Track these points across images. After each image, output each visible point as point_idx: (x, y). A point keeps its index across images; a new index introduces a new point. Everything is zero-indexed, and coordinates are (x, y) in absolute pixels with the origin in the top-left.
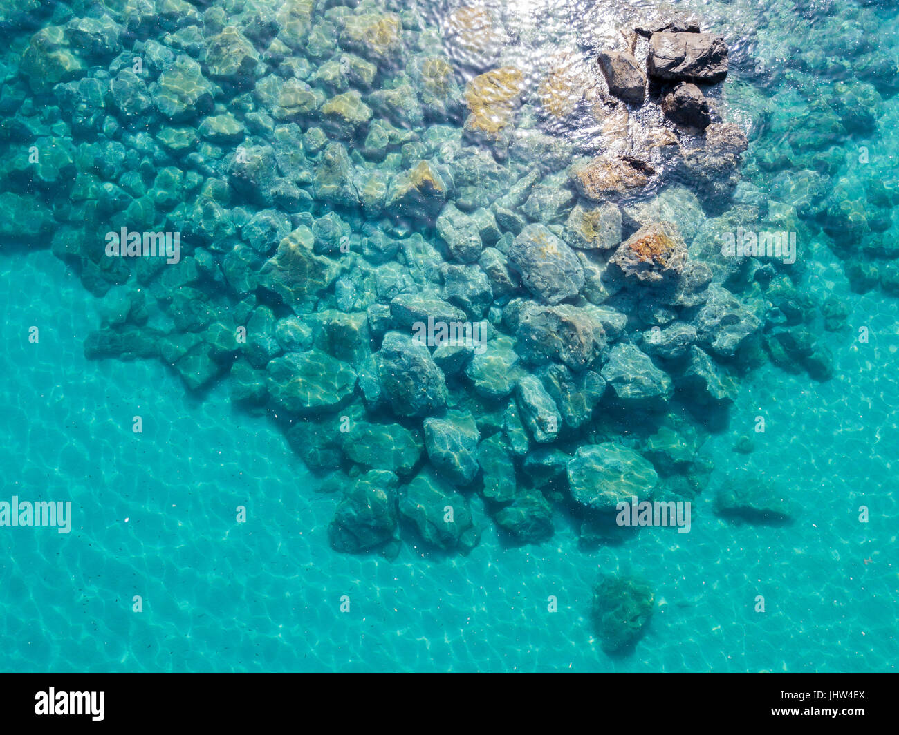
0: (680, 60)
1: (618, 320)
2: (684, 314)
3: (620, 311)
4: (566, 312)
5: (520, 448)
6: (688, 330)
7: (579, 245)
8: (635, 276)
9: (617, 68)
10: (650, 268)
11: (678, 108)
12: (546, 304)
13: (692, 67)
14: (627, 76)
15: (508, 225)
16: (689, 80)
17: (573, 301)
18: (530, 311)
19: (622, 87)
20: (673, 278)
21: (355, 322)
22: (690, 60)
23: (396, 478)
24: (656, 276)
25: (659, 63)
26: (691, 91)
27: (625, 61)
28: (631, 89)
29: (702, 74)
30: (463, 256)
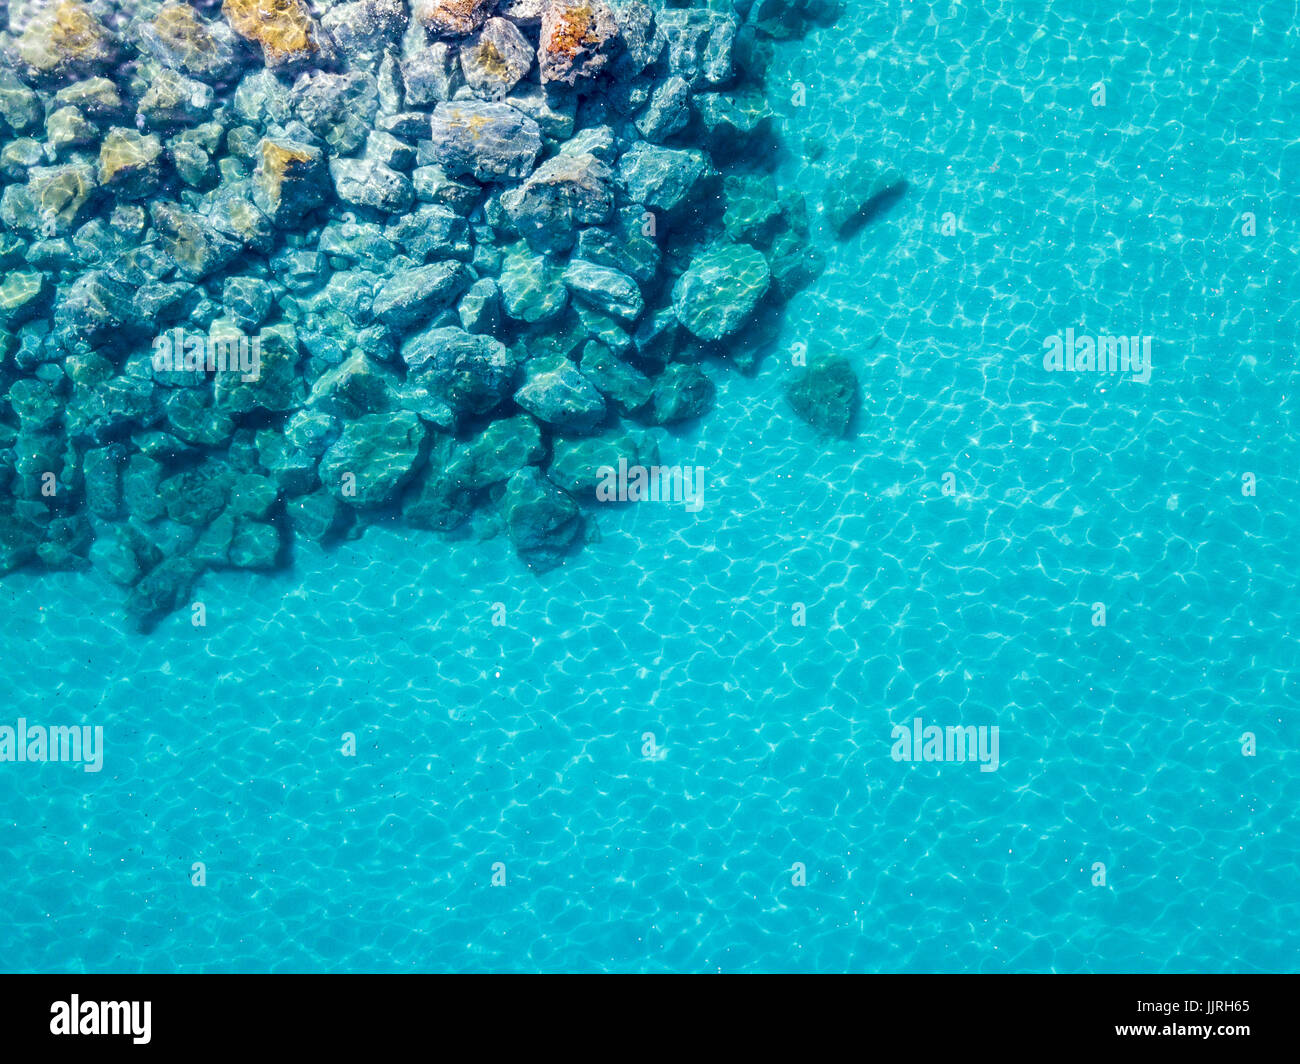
1: (598, 136)
2: (657, 73)
3: (597, 125)
4: (547, 173)
5: (624, 341)
6: (672, 87)
12: (519, 182)
15: (413, 134)
17: (546, 153)
18: (513, 200)
21: (358, 363)
24: (599, 59)
30: (398, 205)
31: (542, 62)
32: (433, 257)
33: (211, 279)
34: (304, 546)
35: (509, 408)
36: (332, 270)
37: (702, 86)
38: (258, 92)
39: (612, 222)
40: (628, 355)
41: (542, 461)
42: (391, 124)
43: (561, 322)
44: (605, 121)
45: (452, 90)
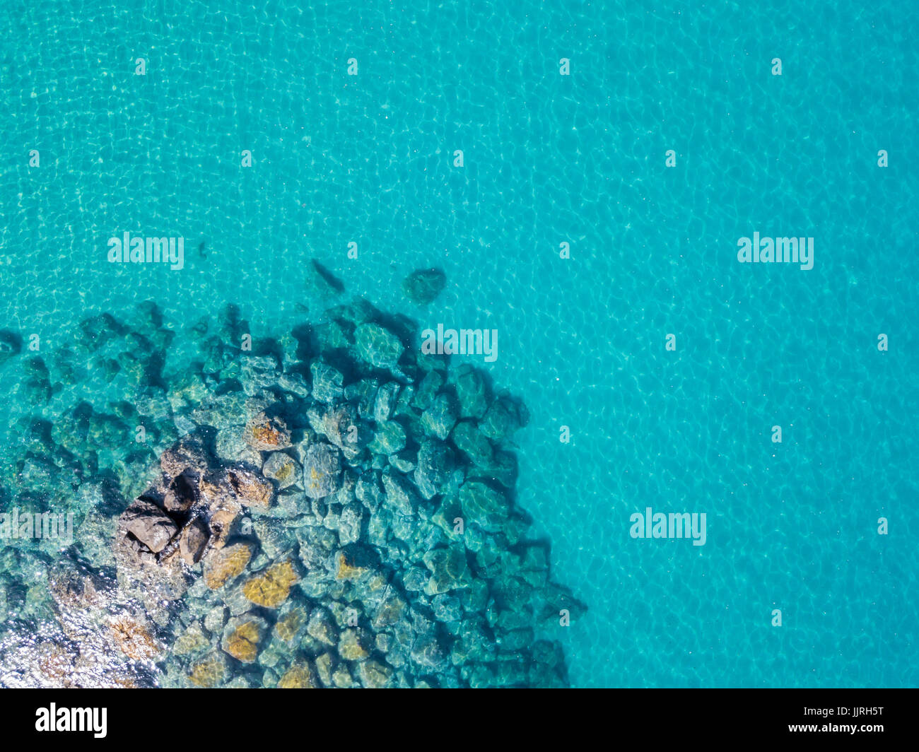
0: (161, 523)
1: (312, 415)
2: (277, 391)
3: (307, 418)
4: (335, 438)
5: (410, 389)
6: (284, 383)
7: (298, 466)
8: (288, 429)
9: (196, 547)
10: (277, 426)
11: (186, 498)
12: (340, 450)
13: (158, 515)
14: (195, 538)
16: (165, 509)
17: (325, 440)
18: (350, 452)
19: (203, 534)
20: (269, 412)
21: (439, 519)
22: (155, 519)
23: (478, 424)
24: (277, 420)
25: (172, 531)
26: (171, 501)
27: (189, 547)
28: (200, 529)
29: (153, 508)
30: (358, 509)
31: (282, 447)
32: (383, 490)
33: (408, 597)
34: (532, 533)
35: (450, 441)
36: (394, 538)
37: (280, 368)
38: (313, 586)
39: (354, 402)
40: (416, 385)
41: (474, 422)
42: (319, 518)
43: (404, 421)
44: (304, 414)
45: (299, 490)
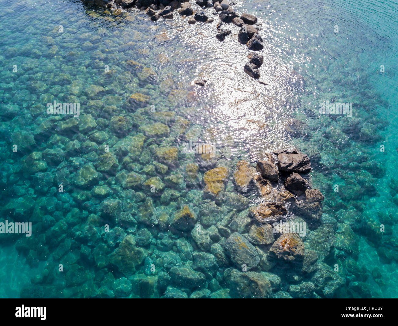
0: (291, 164)
7: (256, 243)
8: (282, 258)
9: (266, 167)
10: (289, 254)
11: (292, 183)
13: (296, 167)
14: (270, 170)
15: (224, 233)
16: (296, 172)
19: (268, 175)
22: (295, 164)
24: (291, 257)
25: (282, 165)
26: (297, 176)
27: (269, 165)
28: (272, 175)
29: (301, 169)
31: (274, 245)
42: (221, 227)
45: (244, 232)
